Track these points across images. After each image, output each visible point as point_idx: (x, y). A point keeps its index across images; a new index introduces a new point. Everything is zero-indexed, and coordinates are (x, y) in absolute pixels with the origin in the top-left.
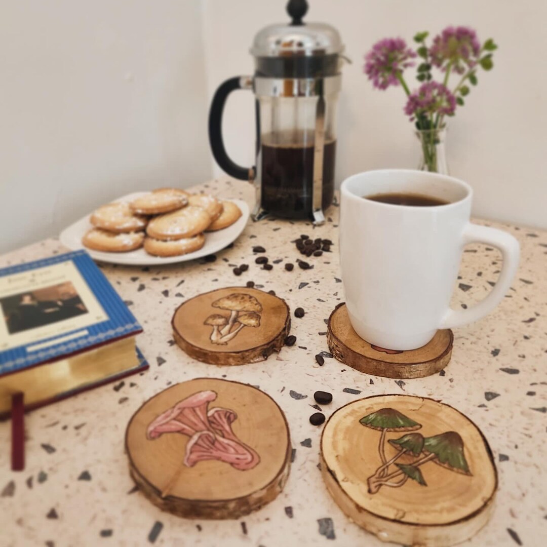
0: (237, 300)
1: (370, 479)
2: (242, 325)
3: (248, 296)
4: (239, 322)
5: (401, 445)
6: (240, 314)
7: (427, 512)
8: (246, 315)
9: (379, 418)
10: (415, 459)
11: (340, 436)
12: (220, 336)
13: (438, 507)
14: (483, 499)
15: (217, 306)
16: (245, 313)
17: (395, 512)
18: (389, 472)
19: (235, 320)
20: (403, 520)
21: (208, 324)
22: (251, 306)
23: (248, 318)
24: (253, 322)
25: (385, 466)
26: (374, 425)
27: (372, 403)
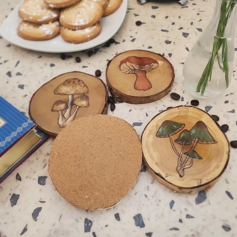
0: (70, 85)
1: (177, 169)
2: (78, 107)
3: (77, 80)
4: (75, 104)
5: (181, 141)
6: (75, 97)
7: (209, 174)
8: (78, 97)
9: (164, 129)
10: (191, 146)
11: (152, 150)
12: (64, 120)
13: (212, 168)
14: (227, 152)
15: (58, 93)
16: (78, 96)
17: (197, 181)
18: (184, 160)
19: (72, 104)
20: (202, 184)
21: (54, 111)
22: (80, 88)
23: (80, 100)
24: (84, 103)
25: (180, 157)
26: (164, 135)
27: (156, 121)
